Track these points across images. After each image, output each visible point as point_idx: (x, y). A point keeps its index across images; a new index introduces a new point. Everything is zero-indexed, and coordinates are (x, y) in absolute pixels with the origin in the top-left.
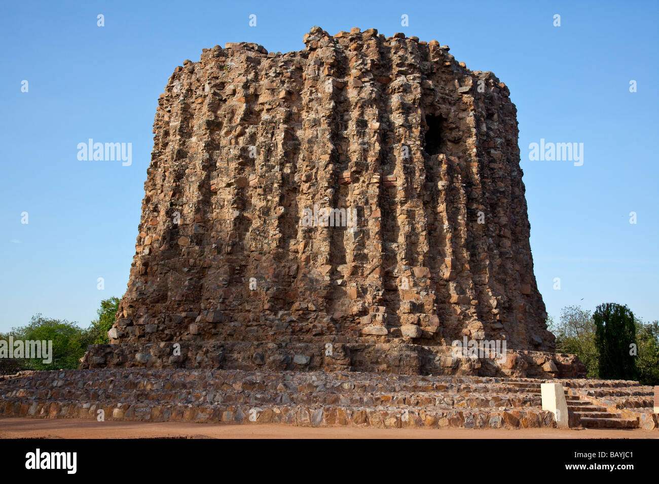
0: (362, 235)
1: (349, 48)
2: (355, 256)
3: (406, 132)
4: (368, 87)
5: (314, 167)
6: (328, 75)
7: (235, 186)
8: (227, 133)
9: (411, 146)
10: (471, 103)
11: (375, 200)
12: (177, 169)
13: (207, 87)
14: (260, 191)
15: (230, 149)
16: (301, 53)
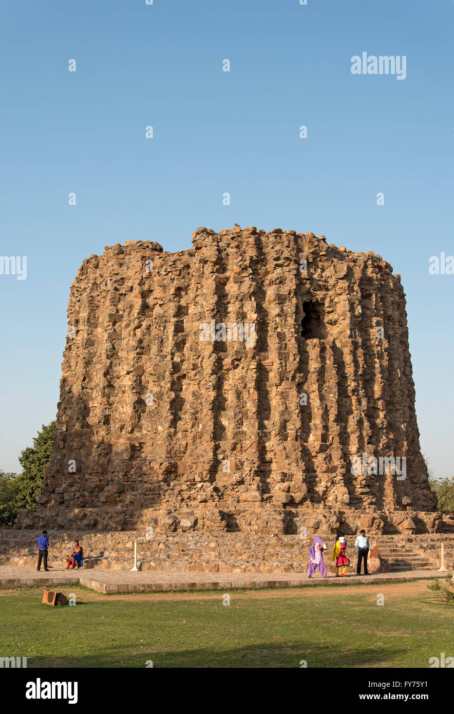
0: (241, 416)
1: (231, 246)
2: (235, 434)
3: (282, 320)
4: (247, 282)
5: (199, 356)
6: (211, 272)
7: (134, 374)
8: (128, 326)
9: (286, 333)
10: (346, 288)
11: (253, 384)
12: (86, 356)
13: (109, 283)
14: (154, 378)
15: (128, 341)
16: (188, 252)
